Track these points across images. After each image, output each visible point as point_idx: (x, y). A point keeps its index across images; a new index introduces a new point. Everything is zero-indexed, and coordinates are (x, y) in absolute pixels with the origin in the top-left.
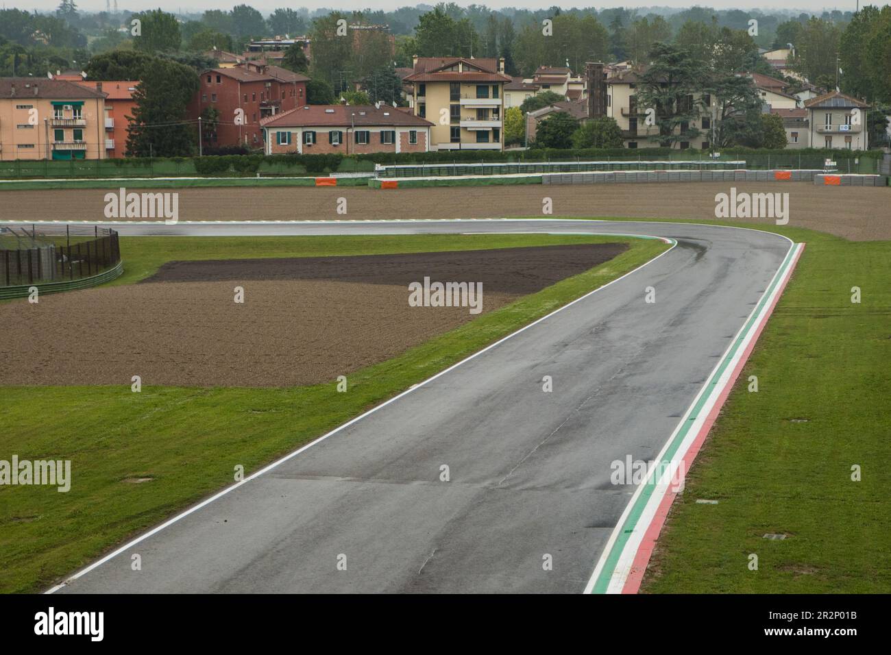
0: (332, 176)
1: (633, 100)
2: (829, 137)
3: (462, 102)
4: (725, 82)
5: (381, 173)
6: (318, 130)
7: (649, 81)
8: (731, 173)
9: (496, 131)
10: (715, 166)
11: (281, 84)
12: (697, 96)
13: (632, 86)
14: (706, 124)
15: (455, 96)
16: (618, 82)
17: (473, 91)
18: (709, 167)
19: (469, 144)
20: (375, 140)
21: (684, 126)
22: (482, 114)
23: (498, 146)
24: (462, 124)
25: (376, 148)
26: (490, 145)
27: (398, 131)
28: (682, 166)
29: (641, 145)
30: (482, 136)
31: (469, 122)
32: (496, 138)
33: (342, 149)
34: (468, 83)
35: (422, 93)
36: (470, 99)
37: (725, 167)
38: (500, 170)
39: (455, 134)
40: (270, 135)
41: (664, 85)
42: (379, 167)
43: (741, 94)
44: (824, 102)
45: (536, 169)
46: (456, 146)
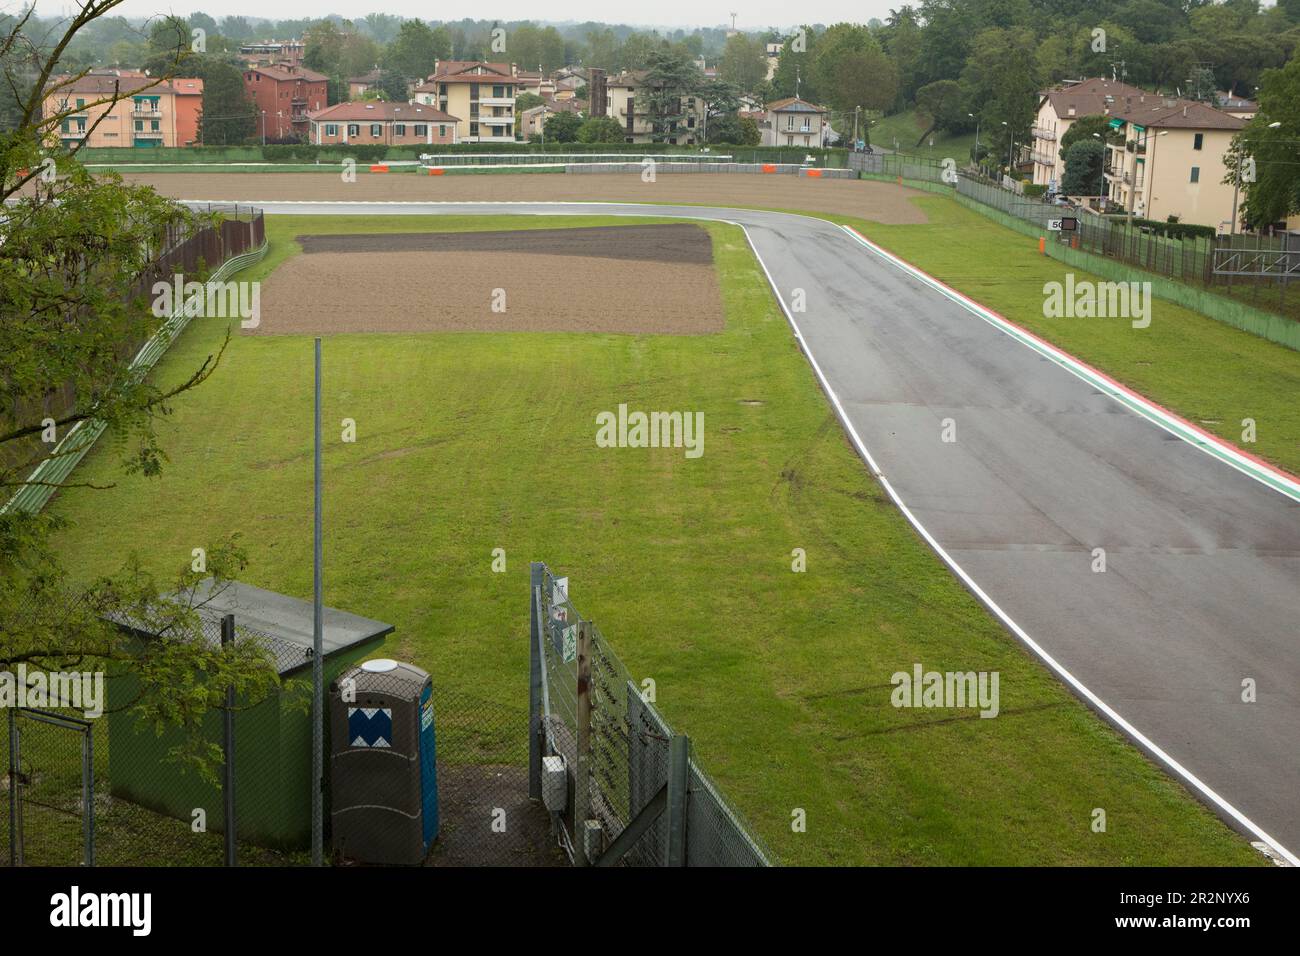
0: (382, 164)
1: (630, 102)
2: (791, 136)
3: (481, 100)
4: (711, 87)
5: (427, 162)
6: (360, 124)
7: (646, 86)
8: (724, 166)
9: (509, 127)
10: (707, 160)
11: (309, 83)
12: (685, 100)
13: (630, 89)
14: (691, 123)
15: (475, 96)
16: (618, 86)
17: (489, 91)
18: (700, 160)
19: (486, 137)
20: (410, 133)
21: (673, 125)
22: (497, 111)
23: (512, 139)
24: (481, 120)
25: (411, 140)
26: (504, 139)
27: (430, 126)
28: (679, 160)
29: (637, 141)
30: (497, 130)
31: (486, 118)
32: (509, 132)
33: (381, 141)
34: (486, 84)
35: (444, 92)
36: (487, 98)
37: (715, 160)
38: (524, 161)
39: (474, 129)
40: (320, 127)
41: (657, 89)
42: (425, 156)
43: (724, 99)
44: (786, 107)
45: (554, 160)
46: (475, 139)
